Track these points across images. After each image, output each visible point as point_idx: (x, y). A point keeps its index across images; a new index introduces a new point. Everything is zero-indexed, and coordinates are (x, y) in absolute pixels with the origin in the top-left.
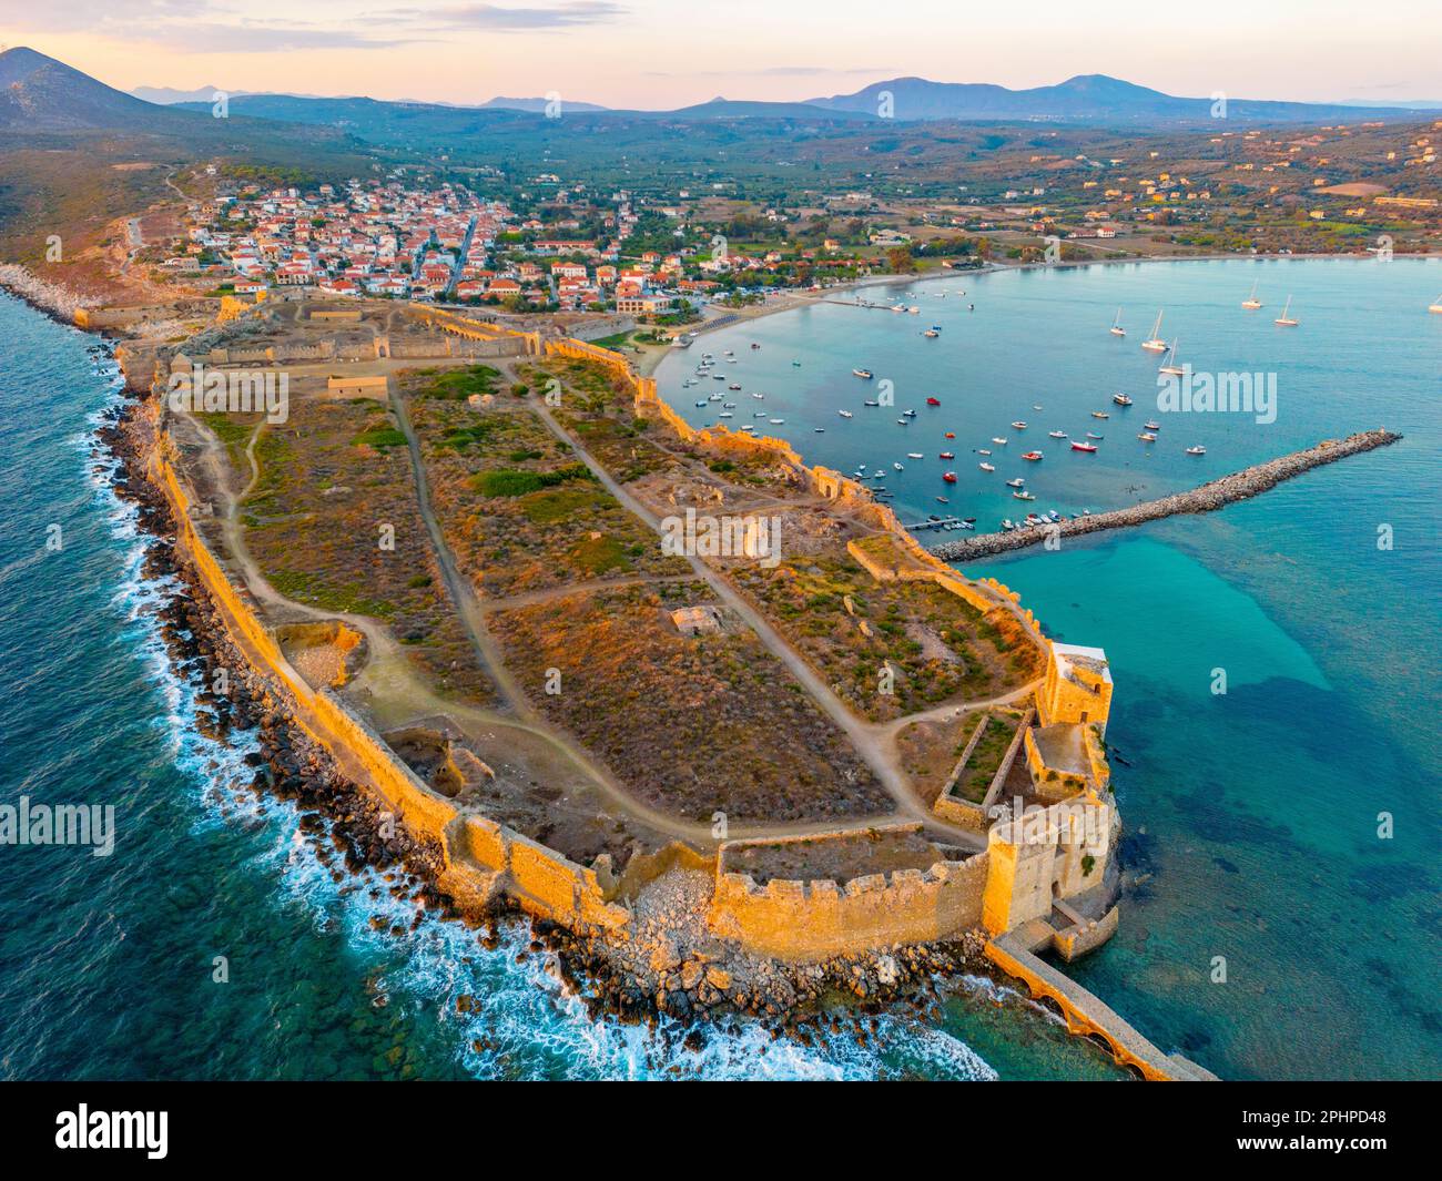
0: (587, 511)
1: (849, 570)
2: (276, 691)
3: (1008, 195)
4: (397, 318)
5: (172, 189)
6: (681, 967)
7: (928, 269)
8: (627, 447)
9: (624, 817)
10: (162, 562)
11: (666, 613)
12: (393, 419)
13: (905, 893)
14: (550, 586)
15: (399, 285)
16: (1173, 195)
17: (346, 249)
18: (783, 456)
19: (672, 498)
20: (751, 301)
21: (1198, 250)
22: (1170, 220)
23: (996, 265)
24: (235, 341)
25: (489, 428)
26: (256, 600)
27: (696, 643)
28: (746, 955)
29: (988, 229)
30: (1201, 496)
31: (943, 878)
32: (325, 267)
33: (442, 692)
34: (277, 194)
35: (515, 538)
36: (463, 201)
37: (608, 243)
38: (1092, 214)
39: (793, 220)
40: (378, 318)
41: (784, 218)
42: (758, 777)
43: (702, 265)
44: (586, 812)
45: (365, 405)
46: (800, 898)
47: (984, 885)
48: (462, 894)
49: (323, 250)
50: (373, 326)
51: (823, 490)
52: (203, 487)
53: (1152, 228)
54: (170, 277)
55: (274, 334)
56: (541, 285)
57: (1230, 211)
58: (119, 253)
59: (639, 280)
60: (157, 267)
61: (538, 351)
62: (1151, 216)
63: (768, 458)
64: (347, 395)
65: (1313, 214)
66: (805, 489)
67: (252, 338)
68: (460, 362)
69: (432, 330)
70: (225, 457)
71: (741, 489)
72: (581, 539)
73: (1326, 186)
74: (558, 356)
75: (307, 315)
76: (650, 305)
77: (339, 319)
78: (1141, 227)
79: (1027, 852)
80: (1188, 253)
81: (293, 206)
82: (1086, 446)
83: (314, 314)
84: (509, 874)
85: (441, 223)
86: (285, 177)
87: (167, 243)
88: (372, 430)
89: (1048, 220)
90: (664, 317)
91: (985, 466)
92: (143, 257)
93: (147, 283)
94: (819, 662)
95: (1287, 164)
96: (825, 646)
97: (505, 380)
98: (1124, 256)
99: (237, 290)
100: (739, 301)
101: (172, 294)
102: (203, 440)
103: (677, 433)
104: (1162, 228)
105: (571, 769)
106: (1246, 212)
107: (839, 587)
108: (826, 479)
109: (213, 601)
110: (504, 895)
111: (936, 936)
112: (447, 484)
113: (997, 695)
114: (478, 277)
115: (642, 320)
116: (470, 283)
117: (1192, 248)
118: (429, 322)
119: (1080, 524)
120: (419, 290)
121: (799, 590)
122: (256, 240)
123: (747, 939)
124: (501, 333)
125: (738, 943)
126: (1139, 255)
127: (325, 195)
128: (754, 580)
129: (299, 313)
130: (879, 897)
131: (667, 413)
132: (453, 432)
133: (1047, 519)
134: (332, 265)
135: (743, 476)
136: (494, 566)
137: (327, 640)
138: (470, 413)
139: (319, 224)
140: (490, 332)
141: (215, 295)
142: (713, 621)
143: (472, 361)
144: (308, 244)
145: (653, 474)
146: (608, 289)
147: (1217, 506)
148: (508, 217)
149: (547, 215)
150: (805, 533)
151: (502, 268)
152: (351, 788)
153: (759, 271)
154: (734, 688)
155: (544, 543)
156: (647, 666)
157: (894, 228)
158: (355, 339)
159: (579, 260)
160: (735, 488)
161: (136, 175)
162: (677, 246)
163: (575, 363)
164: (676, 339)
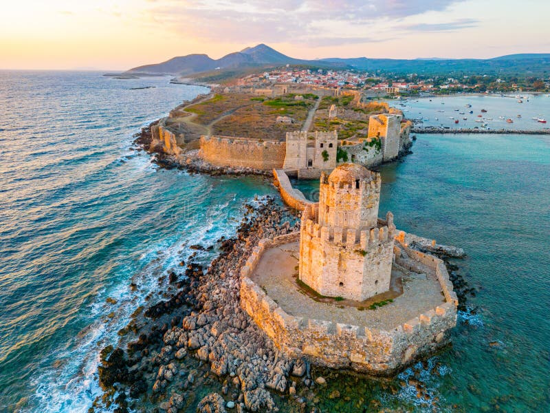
13: (251, 147)
28: (202, 162)
47: (284, 156)
76: (397, 89)
79: (292, 137)
84: (164, 142)
111: (261, 167)
115: (393, 94)
142: (289, 120)
164: (399, 97)
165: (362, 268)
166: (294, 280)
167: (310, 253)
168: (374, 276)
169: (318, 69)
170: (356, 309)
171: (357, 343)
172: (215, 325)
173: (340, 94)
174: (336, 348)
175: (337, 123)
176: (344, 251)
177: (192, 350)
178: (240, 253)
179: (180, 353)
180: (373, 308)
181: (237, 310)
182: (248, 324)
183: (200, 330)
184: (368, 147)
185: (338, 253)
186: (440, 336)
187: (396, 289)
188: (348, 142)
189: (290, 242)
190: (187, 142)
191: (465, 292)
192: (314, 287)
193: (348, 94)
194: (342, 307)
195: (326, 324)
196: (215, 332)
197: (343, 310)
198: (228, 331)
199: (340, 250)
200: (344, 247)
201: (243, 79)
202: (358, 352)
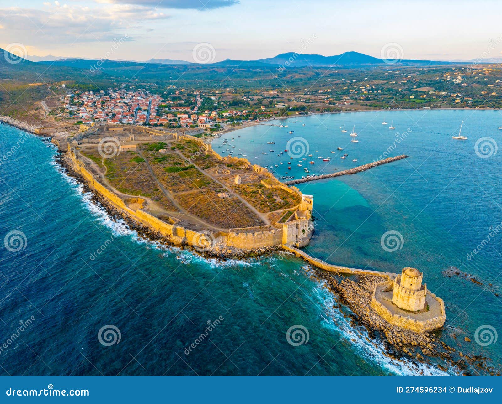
0: (195, 175)
1: (261, 186)
2: (125, 212)
3: (320, 92)
4: (134, 130)
5: (51, 92)
6: (222, 250)
7: (292, 115)
8: (204, 162)
9: (209, 228)
10: (87, 189)
11: (216, 194)
12: (139, 156)
13: (266, 235)
14: (188, 190)
15: (132, 121)
16: (370, 91)
17: (113, 110)
18: (246, 163)
19: (217, 172)
20: (238, 124)
21: (373, 108)
22: (367, 99)
23: (312, 113)
24: (88, 137)
25: (166, 157)
26: (117, 194)
27: (224, 200)
28: (235, 249)
29: (312, 102)
30: (352, 170)
31: (273, 233)
32: (108, 116)
33: (166, 209)
34: (86, 93)
35: (178, 181)
36: (146, 94)
37: (194, 108)
38: (344, 98)
39: (252, 100)
40: (128, 130)
41: (249, 100)
42: (237, 221)
43: (223, 114)
44: (201, 227)
45: (131, 153)
46: (245, 236)
47: (282, 235)
48: (176, 242)
49: (106, 111)
50: (128, 132)
51: (256, 171)
52: (94, 172)
53: (361, 102)
54: (61, 119)
55: (99, 135)
56: (175, 120)
57: (386, 96)
58: (42, 112)
59: (205, 119)
60: (57, 116)
61: (177, 138)
62: (362, 98)
63: (242, 163)
64: (125, 150)
65: (410, 97)
66: (251, 170)
67: (93, 136)
68: (155, 141)
69: (145, 133)
70: (97, 165)
71: (235, 171)
72: (194, 181)
73: (417, 88)
74: (182, 139)
75: (107, 129)
76: (208, 126)
77: (117, 131)
78: (359, 101)
79: (290, 227)
80: (370, 109)
81: (93, 97)
82: (327, 160)
83: (109, 129)
84: (185, 238)
85: (140, 102)
86: (88, 88)
87: (57, 109)
88: (134, 158)
89: (331, 99)
90: (212, 129)
91: (299, 165)
92: (51, 114)
93: (54, 121)
94: (252, 203)
95: (406, 82)
96: (254, 200)
97: (168, 146)
98: (351, 110)
99: (83, 123)
100: (235, 124)
101: (63, 124)
102: (89, 161)
103: (217, 158)
104: (365, 102)
105: (197, 221)
106: (391, 96)
107: (258, 189)
108: (256, 168)
109: (103, 196)
110: (184, 242)
111: (273, 245)
112: (158, 170)
113: (291, 207)
114: (155, 118)
115: (206, 130)
116: (153, 120)
117: (372, 107)
118: (144, 131)
119: (320, 177)
120: (138, 122)
121: (248, 190)
122: (85, 108)
123: (235, 245)
124: (165, 133)
125: (233, 247)
126: (355, 110)
127: (102, 93)
128: (237, 188)
129: (105, 129)
130: (261, 236)
131: (215, 153)
132: (157, 158)
133: (312, 176)
134: (110, 115)
135: (235, 168)
136: (173, 187)
137: (135, 202)
138: (160, 154)
139: (103, 103)
140: (162, 133)
141: (77, 124)
142: (228, 196)
143: (158, 141)
144: (101, 109)
145: (212, 167)
146: (195, 121)
147: (356, 173)
148: (161, 99)
149: (174, 99)
150: (251, 179)
151: (162, 116)
152: (148, 228)
153: (241, 115)
154: (232, 207)
155: (185, 182)
156: (212, 204)
157: (283, 102)
158: (123, 136)
159: (186, 113)
160: (233, 170)
161: (38, 87)
162: (216, 108)
163: (188, 141)
164: (216, 134)
165: (424, 300)
166: (399, 309)
170: (426, 312)
174: (433, 325)
175: (255, 192)
177: (402, 343)
180: (429, 310)
184: (312, 219)
192: (411, 310)
194: (422, 313)
195: (432, 320)
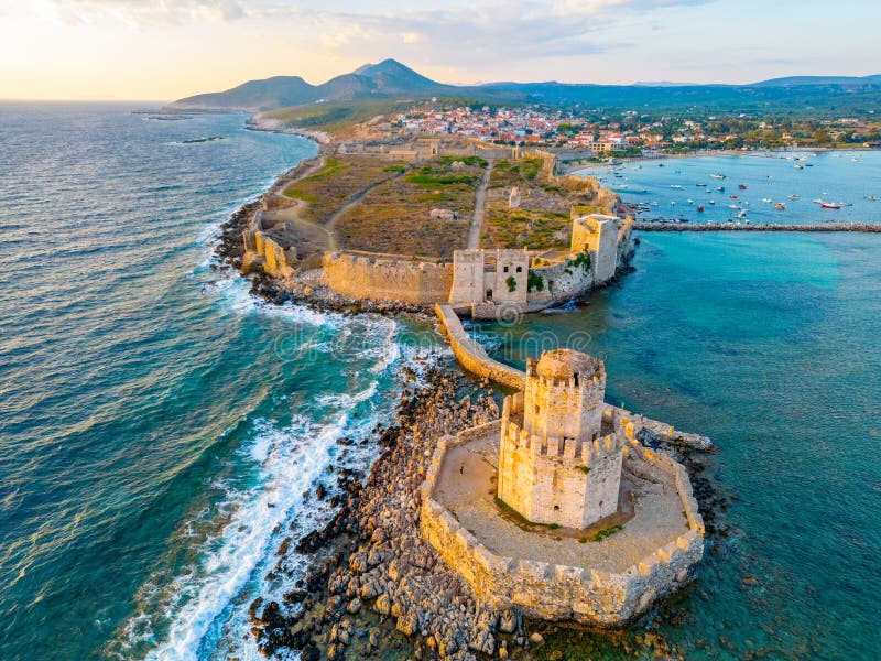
7: (848, 147)
13: (403, 271)
20: (687, 152)
28: (327, 291)
31: (422, 269)
34: (459, 109)
44: (312, 246)
45: (400, 162)
46: (350, 265)
47: (450, 283)
48: (245, 261)
61: (517, 156)
64: (397, 159)
74: (525, 158)
79: (462, 258)
84: (264, 256)
86: (468, 103)
90: (615, 153)
100: (676, 151)
110: (258, 263)
111: (419, 302)
115: (602, 153)
121: (515, 215)
123: (331, 284)
125: (329, 286)
127: (484, 111)
130: (388, 271)
135: (559, 193)
138: (447, 168)
150: (556, 206)
163: (530, 160)
164: (611, 160)
165: (583, 488)
166: (492, 498)
167: (514, 467)
168: (598, 496)
169: (483, 105)
170: (576, 541)
171: (582, 589)
172: (392, 564)
173: (520, 156)
174: (554, 595)
175: (523, 220)
176: (560, 466)
177: (369, 601)
178: (409, 451)
179: (353, 605)
180: (598, 539)
181: (417, 542)
182: (435, 562)
183: (374, 572)
184: (572, 268)
185: (553, 469)
186: (682, 573)
187: (626, 510)
188: (542, 260)
189: (479, 438)
190: (300, 257)
191: (713, 504)
192: (520, 510)
193: (533, 158)
194: (559, 539)
195: (542, 567)
196: (394, 575)
197: (560, 543)
198: (411, 573)
199: (555, 465)
200: (561, 462)
201: (364, 125)
202: (582, 601)
